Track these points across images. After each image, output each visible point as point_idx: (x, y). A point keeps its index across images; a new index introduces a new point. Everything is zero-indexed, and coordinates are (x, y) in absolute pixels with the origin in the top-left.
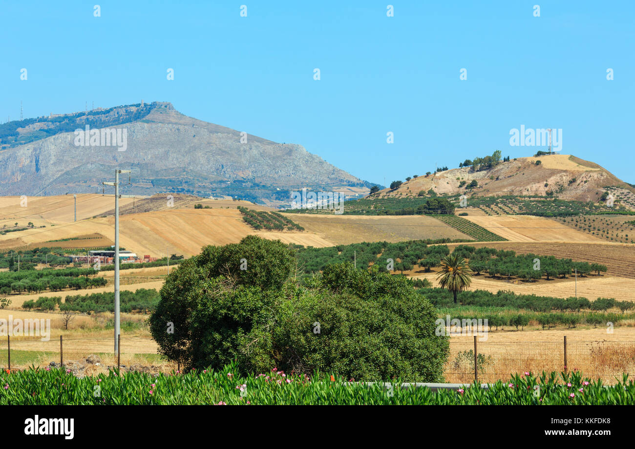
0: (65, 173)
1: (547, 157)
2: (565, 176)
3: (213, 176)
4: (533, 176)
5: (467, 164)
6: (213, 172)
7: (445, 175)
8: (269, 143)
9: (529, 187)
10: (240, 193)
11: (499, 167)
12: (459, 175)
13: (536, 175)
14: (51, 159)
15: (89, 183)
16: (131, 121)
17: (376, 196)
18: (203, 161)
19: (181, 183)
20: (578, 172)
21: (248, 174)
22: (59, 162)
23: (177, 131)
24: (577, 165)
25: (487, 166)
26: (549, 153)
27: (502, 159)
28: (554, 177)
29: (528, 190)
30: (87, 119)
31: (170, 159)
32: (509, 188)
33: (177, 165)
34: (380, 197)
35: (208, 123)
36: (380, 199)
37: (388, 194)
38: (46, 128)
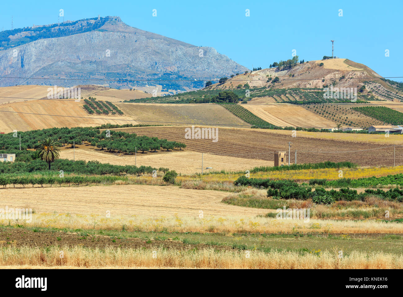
0: (42, 68)
1: (330, 60)
2: (337, 74)
3: (149, 71)
4: (315, 74)
5: (274, 65)
6: (149, 67)
7: (259, 73)
8: (190, 46)
9: (311, 82)
10: (168, 83)
11: (296, 68)
12: (268, 73)
13: (318, 74)
14: (32, 58)
15: (59, 75)
16: (90, 31)
17: (209, 88)
18: (142, 59)
19: (126, 75)
20: (347, 71)
21: (174, 69)
22: (38, 60)
23: (123, 37)
24: (348, 66)
25: (288, 67)
26: (332, 58)
27: (299, 62)
28: (330, 75)
29: (310, 84)
30: (60, 29)
31: (118, 58)
32: (298, 83)
33: (123, 62)
34: (212, 89)
35: (146, 32)
36: (211, 91)
37: (217, 87)
38: (30, 35)
